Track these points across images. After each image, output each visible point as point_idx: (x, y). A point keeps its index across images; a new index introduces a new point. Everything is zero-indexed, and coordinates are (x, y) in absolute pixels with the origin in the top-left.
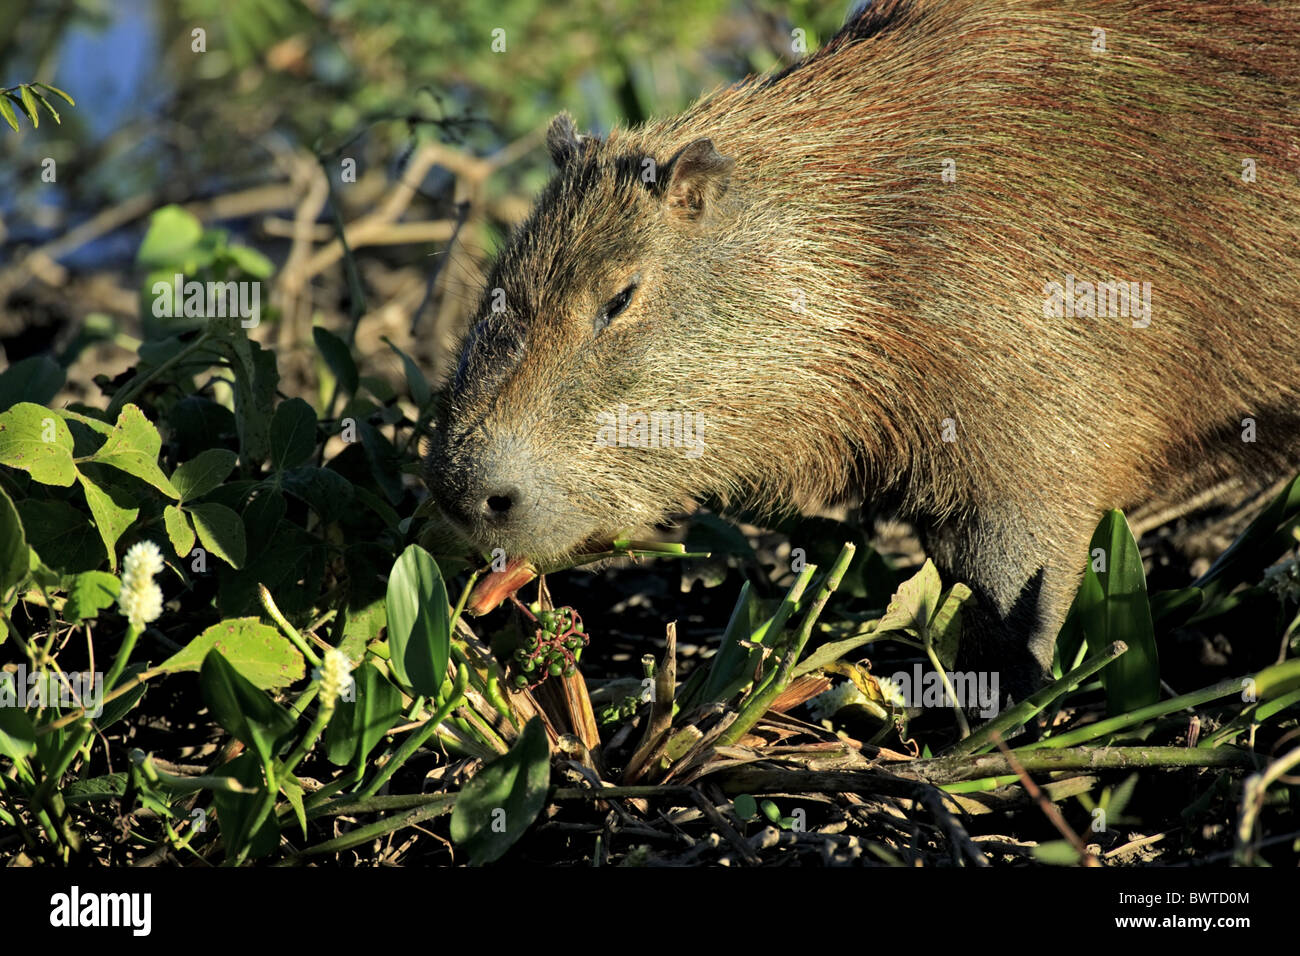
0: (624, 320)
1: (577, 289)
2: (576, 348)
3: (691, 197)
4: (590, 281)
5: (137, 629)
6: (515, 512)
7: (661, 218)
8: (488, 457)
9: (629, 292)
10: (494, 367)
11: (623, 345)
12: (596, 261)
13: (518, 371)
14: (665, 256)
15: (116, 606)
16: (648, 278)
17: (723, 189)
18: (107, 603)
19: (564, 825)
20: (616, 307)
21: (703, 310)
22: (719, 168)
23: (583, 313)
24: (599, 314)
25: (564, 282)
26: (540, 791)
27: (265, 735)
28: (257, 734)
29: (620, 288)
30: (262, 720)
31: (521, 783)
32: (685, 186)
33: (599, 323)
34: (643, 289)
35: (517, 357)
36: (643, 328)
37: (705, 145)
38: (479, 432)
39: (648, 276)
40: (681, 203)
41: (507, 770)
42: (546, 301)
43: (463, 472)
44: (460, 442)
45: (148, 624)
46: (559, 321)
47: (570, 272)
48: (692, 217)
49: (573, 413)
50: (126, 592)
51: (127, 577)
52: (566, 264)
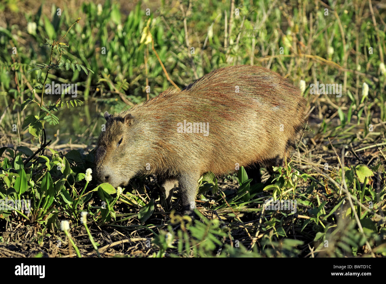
0: (121, 144)
1: (113, 140)
2: (115, 150)
3: (129, 122)
4: (115, 139)
5: (88, 182)
6: (109, 178)
7: (124, 126)
8: (104, 170)
9: (122, 140)
10: (102, 156)
11: (122, 148)
12: (115, 135)
13: (106, 156)
14: (126, 132)
15: (85, 178)
16: (124, 137)
17: (134, 121)
18: (83, 178)
19: (157, 219)
20: (120, 142)
21: (133, 141)
22: (132, 118)
23: (115, 144)
24: (117, 144)
25: (111, 140)
26: (152, 211)
27: (108, 201)
28: (107, 200)
29: (120, 139)
30: (108, 198)
31: (149, 209)
32: (128, 121)
33: (118, 146)
34: (123, 139)
35: (105, 153)
36: (124, 145)
37: (130, 115)
38: (101, 166)
39: (124, 136)
40: (128, 124)
41: (147, 207)
42: (108, 144)
43: (100, 173)
44: (98, 169)
45: (90, 182)
46: (111, 146)
47: (111, 138)
48: (129, 126)
49: (116, 161)
50: (86, 176)
51: (86, 174)
52: (111, 137)
